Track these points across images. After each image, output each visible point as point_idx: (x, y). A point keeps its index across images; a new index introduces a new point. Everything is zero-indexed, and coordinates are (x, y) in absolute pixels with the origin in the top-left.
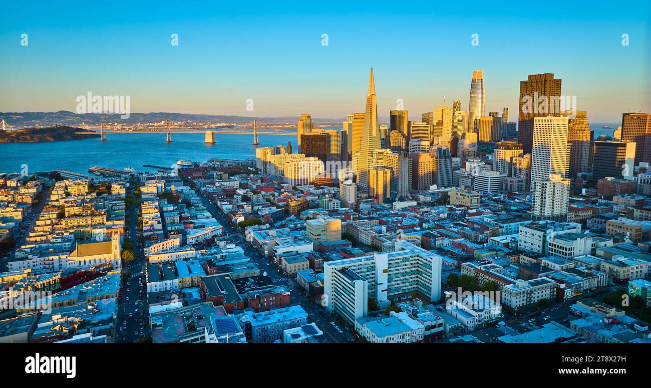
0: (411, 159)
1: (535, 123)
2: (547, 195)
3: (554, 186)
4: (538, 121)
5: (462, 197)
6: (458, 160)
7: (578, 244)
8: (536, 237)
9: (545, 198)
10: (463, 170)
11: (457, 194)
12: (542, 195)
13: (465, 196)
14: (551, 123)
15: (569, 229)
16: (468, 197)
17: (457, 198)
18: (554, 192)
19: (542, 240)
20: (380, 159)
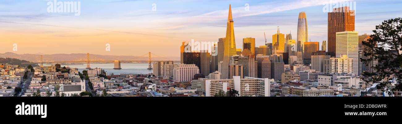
0: (257, 62)
1: (336, 36)
2: (339, 66)
3: (343, 62)
4: (338, 34)
5: (289, 78)
6: (288, 66)
7: (351, 81)
8: (328, 80)
9: (337, 69)
10: (292, 71)
11: (285, 76)
12: (335, 67)
13: (291, 77)
14: (347, 35)
15: (347, 75)
16: (292, 77)
17: (286, 79)
18: (343, 65)
19: (330, 80)
20: (236, 61)
